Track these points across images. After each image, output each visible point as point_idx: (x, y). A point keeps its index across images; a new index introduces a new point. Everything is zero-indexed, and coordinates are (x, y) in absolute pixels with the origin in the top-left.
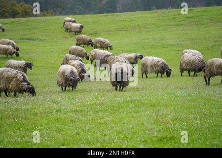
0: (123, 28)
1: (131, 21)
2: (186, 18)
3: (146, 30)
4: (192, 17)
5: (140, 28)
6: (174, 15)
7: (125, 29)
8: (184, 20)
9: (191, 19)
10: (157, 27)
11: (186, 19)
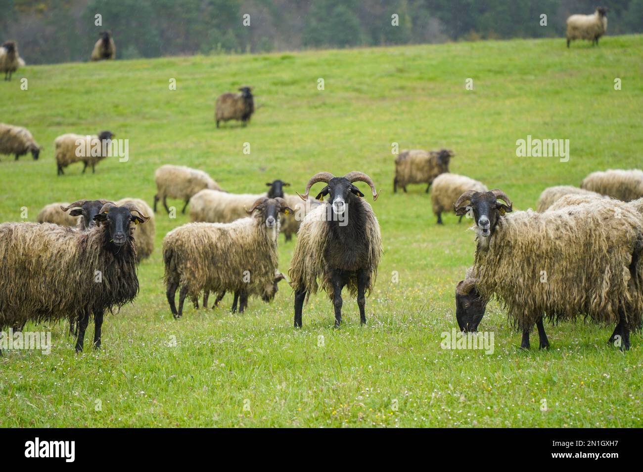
0: (63, 116)
1: (88, 92)
2: (275, 84)
3: (147, 123)
4: (294, 82)
5: (121, 115)
6: (234, 75)
7: (73, 120)
8: (269, 92)
9: (293, 90)
10: (181, 112)
11: (274, 88)
